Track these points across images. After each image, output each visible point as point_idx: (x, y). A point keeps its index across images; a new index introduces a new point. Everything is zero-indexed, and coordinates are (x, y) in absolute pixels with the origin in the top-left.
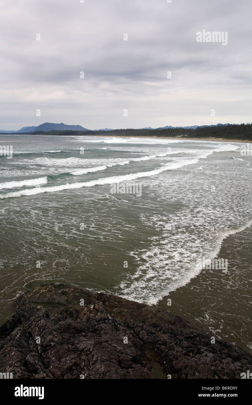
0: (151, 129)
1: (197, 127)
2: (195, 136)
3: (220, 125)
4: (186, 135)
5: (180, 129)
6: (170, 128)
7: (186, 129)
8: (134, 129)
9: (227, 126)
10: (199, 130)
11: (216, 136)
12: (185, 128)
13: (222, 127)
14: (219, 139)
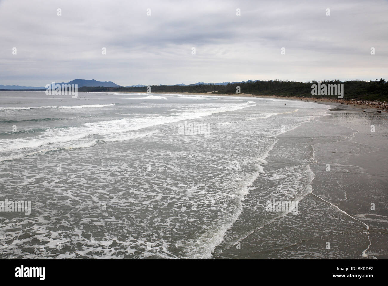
0: (183, 85)
1: (227, 84)
2: (226, 92)
3: (249, 82)
4: (217, 92)
5: (212, 85)
6: (202, 85)
7: (216, 86)
8: (167, 86)
9: (255, 83)
10: (229, 86)
11: (246, 92)
12: (216, 84)
13: (251, 83)
14: (248, 94)
